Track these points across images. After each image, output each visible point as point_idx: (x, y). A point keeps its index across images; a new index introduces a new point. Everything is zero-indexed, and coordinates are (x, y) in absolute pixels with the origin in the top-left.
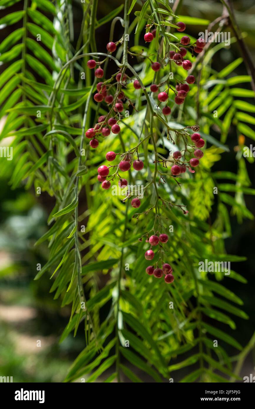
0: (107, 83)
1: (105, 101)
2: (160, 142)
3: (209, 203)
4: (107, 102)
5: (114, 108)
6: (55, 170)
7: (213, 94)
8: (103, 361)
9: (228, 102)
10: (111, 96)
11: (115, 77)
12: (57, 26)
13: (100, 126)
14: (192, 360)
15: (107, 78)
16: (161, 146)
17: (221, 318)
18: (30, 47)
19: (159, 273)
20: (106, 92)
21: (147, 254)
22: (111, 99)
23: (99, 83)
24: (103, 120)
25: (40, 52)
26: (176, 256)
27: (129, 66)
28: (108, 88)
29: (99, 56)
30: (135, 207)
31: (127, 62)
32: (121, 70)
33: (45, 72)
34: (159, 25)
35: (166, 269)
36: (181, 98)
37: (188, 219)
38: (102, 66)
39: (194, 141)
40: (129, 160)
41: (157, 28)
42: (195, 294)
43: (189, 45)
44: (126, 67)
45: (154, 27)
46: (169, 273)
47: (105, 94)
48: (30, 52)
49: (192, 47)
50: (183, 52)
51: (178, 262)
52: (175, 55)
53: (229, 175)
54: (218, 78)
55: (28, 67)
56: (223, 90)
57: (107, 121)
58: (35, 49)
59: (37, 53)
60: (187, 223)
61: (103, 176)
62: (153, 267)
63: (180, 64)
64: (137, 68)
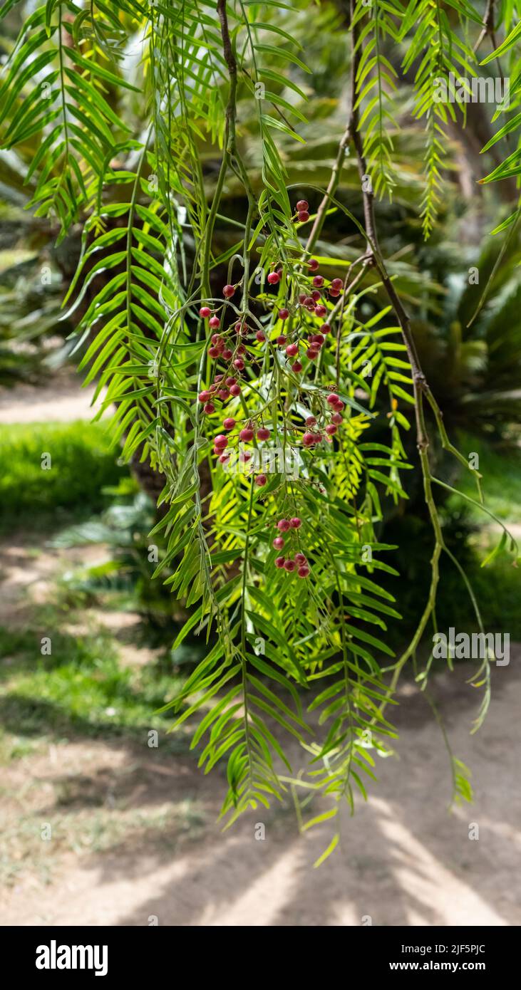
0: (225, 335)
1: (222, 357)
2: (292, 407)
3: (356, 480)
4: (225, 359)
5: (233, 366)
6: (164, 442)
7: (358, 349)
8: (225, 671)
9: (376, 359)
10: (229, 350)
11: (233, 328)
12: (167, 269)
13: (216, 387)
14: (336, 668)
15: (225, 329)
16: (294, 413)
17: (368, 617)
18: (136, 295)
19: (290, 566)
20: (223, 346)
21: (275, 543)
22: (229, 355)
23: (215, 335)
24: (220, 380)
25: (147, 299)
26: (317, 544)
27: (250, 313)
28: (225, 340)
29: (214, 302)
30: (260, 485)
31: (248, 309)
32: (240, 318)
33: (155, 323)
34: (285, 263)
35: (300, 561)
36: (314, 351)
37: (327, 500)
38: (218, 314)
39: (331, 404)
40: (252, 429)
41: (284, 267)
42: (337, 588)
43: (322, 287)
44: (246, 314)
45: (280, 266)
46: (304, 565)
47: (222, 348)
48: (135, 300)
49: (327, 289)
50: (316, 296)
51: (319, 551)
52: (306, 299)
53: (377, 447)
54: (363, 330)
55: (134, 318)
56: (369, 345)
57: (224, 382)
58: (141, 296)
59: (144, 302)
60: (327, 505)
61: (220, 448)
62: (283, 558)
63: (312, 310)
64: (264, 319)
